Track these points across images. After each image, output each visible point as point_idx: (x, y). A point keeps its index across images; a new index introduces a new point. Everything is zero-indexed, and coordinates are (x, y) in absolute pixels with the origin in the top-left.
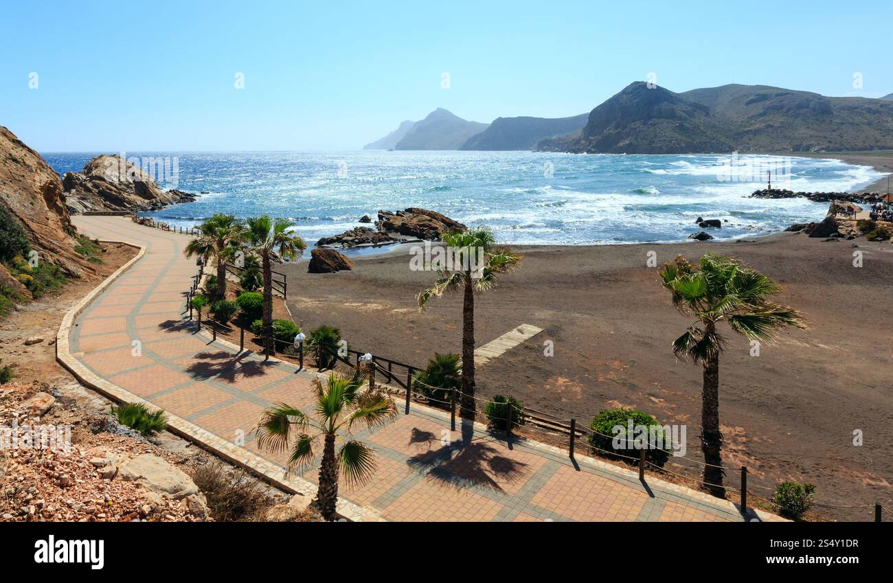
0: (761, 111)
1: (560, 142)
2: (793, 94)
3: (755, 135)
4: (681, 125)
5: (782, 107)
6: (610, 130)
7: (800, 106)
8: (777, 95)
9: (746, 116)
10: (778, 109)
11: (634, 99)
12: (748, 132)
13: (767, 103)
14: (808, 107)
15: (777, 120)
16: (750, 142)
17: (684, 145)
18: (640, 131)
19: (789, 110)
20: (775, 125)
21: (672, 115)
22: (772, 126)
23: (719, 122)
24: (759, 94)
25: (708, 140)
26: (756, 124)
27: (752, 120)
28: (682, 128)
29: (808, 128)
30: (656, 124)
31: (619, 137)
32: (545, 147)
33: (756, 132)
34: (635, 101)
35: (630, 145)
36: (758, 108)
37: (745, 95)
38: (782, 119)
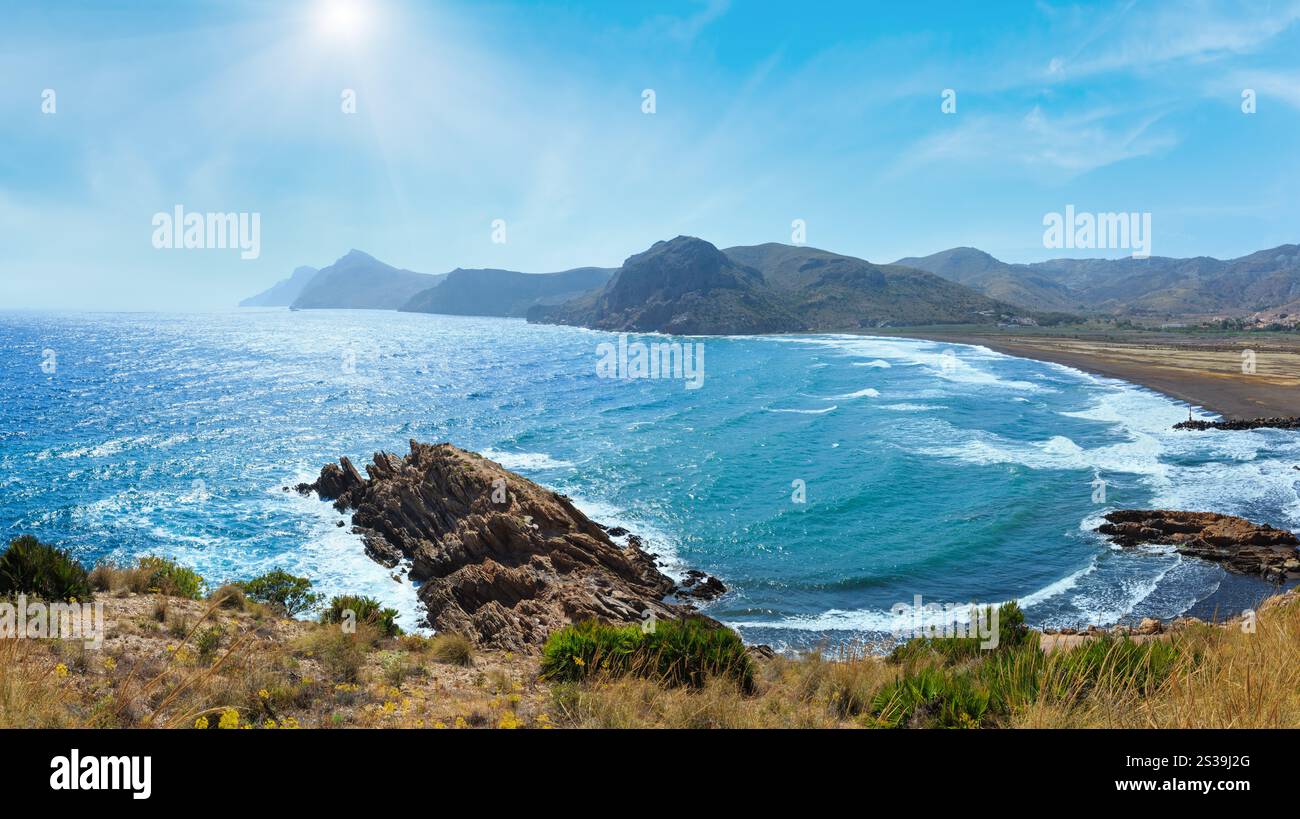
0: (819, 280)
1: (566, 310)
2: (849, 261)
3: (819, 309)
4: (746, 297)
5: (839, 276)
6: (655, 300)
7: (857, 276)
8: (833, 261)
9: (803, 286)
10: (835, 277)
11: (685, 260)
12: (811, 305)
13: (824, 270)
14: (864, 277)
15: (838, 291)
16: (817, 317)
17: (755, 323)
18: (699, 303)
19: (847, 279)
20: (837, 297)
21: (733, 285)
22: (835, 298)
23: (776, 291)
24: (812, 259)
25: (778, 316)
26: (816, 295)
27: (810, 290)
28: (747, 301)
29: (869, 300)
30: (717, 296)
31: (672, 312)
32: (546, 317)
33: (821, 305)
34: (686, 263)
35: (689, 323)
36: (814, 276)
37: (796, 259)
38: (841, 290)
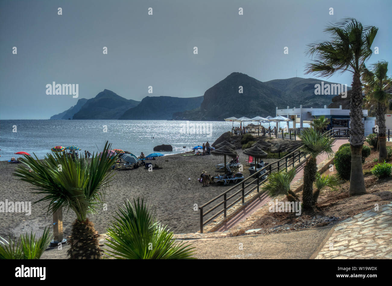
20: (319, 104)
23: (287, 101)
24: (311, 84)
26: (309, 103)
32: (176, 117)
37: (303, 85)
